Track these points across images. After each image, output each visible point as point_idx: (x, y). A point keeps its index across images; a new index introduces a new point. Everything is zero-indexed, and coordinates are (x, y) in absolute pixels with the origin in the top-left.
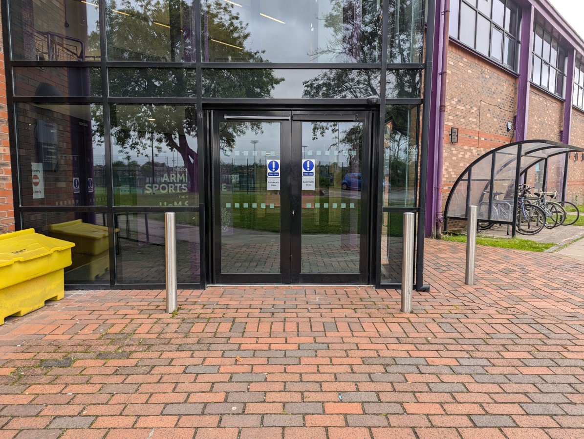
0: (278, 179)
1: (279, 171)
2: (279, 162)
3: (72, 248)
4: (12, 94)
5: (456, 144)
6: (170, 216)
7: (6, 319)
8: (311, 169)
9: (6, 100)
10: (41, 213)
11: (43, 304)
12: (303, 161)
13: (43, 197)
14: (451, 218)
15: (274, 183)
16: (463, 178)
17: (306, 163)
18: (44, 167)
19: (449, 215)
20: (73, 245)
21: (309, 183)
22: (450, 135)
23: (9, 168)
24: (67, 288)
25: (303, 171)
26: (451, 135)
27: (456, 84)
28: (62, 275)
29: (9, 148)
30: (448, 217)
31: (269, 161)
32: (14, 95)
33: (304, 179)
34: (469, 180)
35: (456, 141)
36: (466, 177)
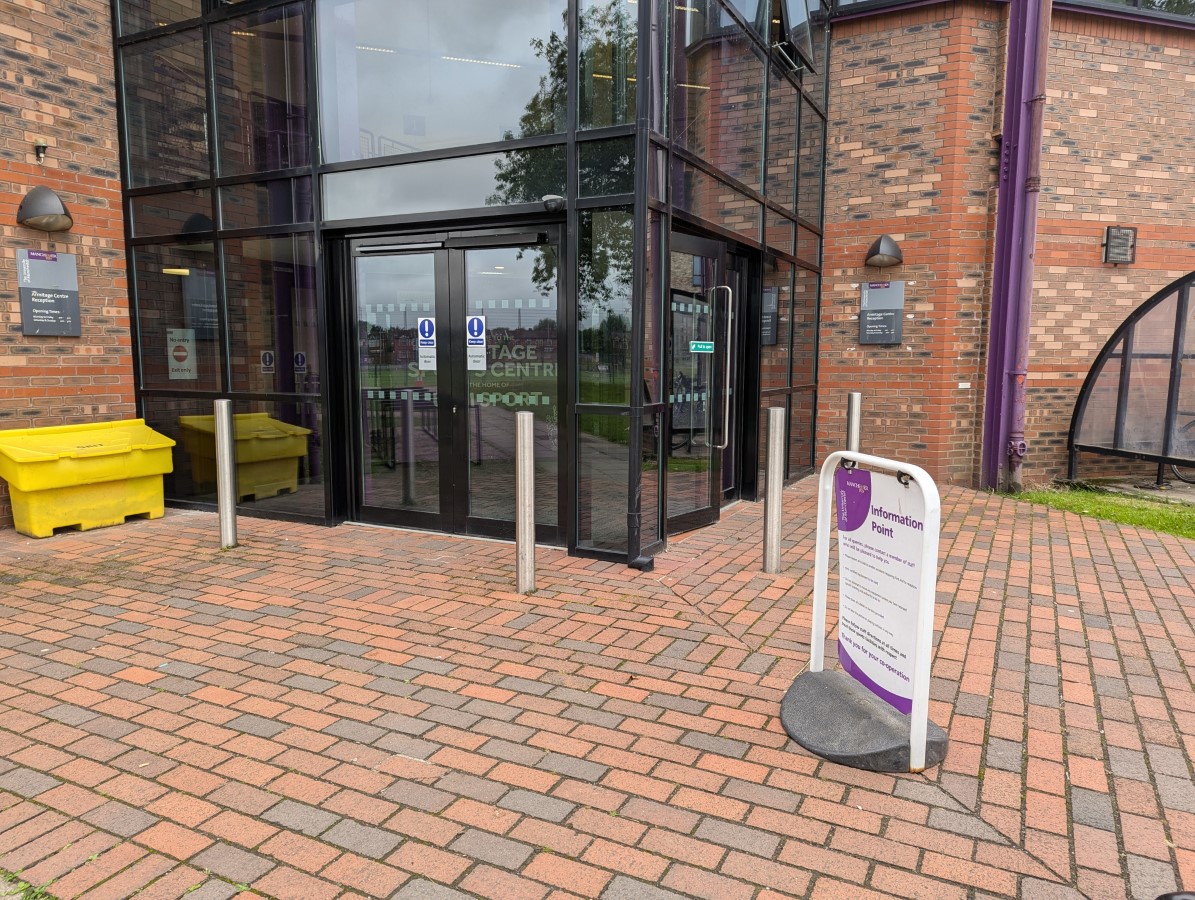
0: (432, 351)
1: (433, 337)
2: (433, 320)
3: (173, 448)
4: (130, 234)
5: (1130, 266)
6: (222, 405)
7: (57, 531)
8: (480, 333)
9: (124, 244)
10: (193, 400)
11: (122, 520)
12: (469, 319)
13: (196, 377)
14: (1084, 448)
15: (428, 358)
16: (1114, 352)
17: (472, 321)
18: (197, 334)
19: (1081, 441)
20: (173, 443)
21: (476, 358)
22: (1103, 245)
23: (128, 335)
24: (168, 504)
25: (469, 336)
26: (1106, 245)
27: (1130, 118)
28: (159, 484)
29: (127, 310)
30: (1077, 446)
31: (420, 320)
32: (133, 236)
33: (471, 350)
34: (1125, 356)
35: (1129, 258)
36: (1119, 348)
